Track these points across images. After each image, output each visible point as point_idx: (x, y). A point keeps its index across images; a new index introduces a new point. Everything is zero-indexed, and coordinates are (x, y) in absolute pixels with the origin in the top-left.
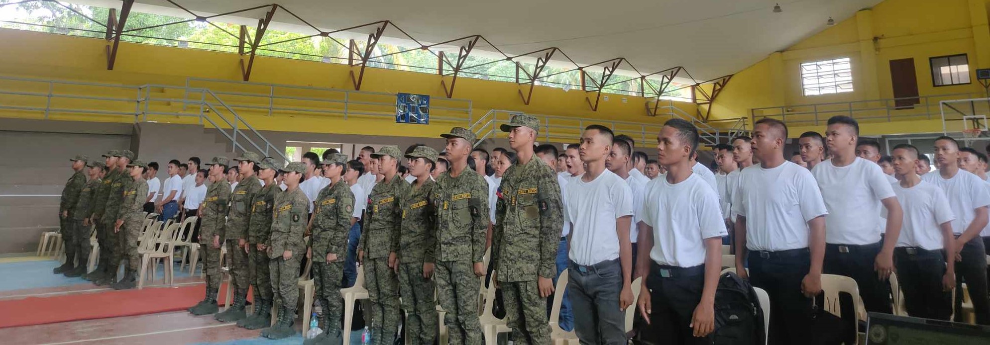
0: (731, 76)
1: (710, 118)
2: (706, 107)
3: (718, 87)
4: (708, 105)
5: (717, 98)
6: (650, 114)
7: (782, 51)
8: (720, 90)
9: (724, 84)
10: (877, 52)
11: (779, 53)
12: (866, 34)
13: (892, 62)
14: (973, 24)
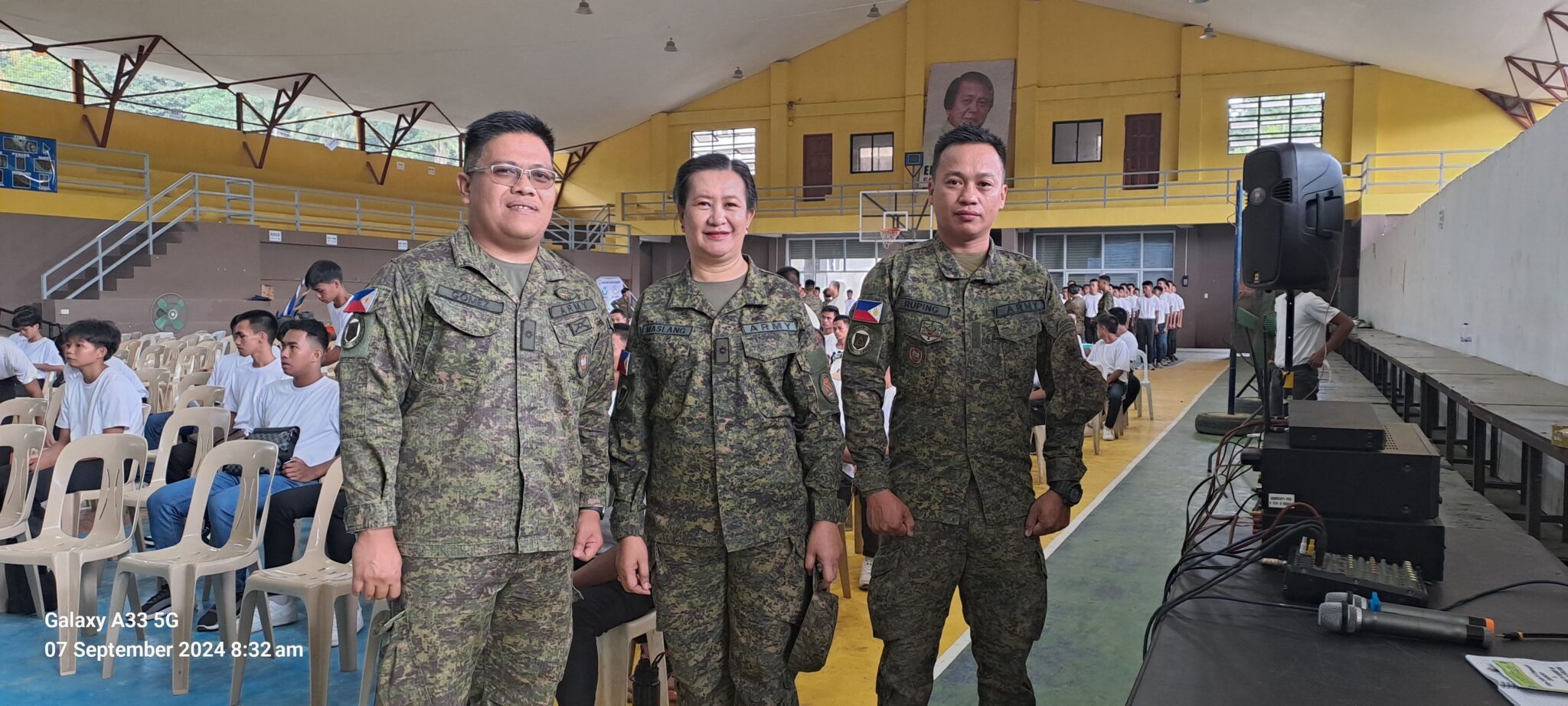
0: (595, 144)
3: (575, 159)
5: (574, 175)
7: (668, 112)
8: (578, 163)
9: (585, 155)
10: (791, 123)
11: (665, 114)
12: (780, 97)
13: (806, 137)
14: (907, 94)
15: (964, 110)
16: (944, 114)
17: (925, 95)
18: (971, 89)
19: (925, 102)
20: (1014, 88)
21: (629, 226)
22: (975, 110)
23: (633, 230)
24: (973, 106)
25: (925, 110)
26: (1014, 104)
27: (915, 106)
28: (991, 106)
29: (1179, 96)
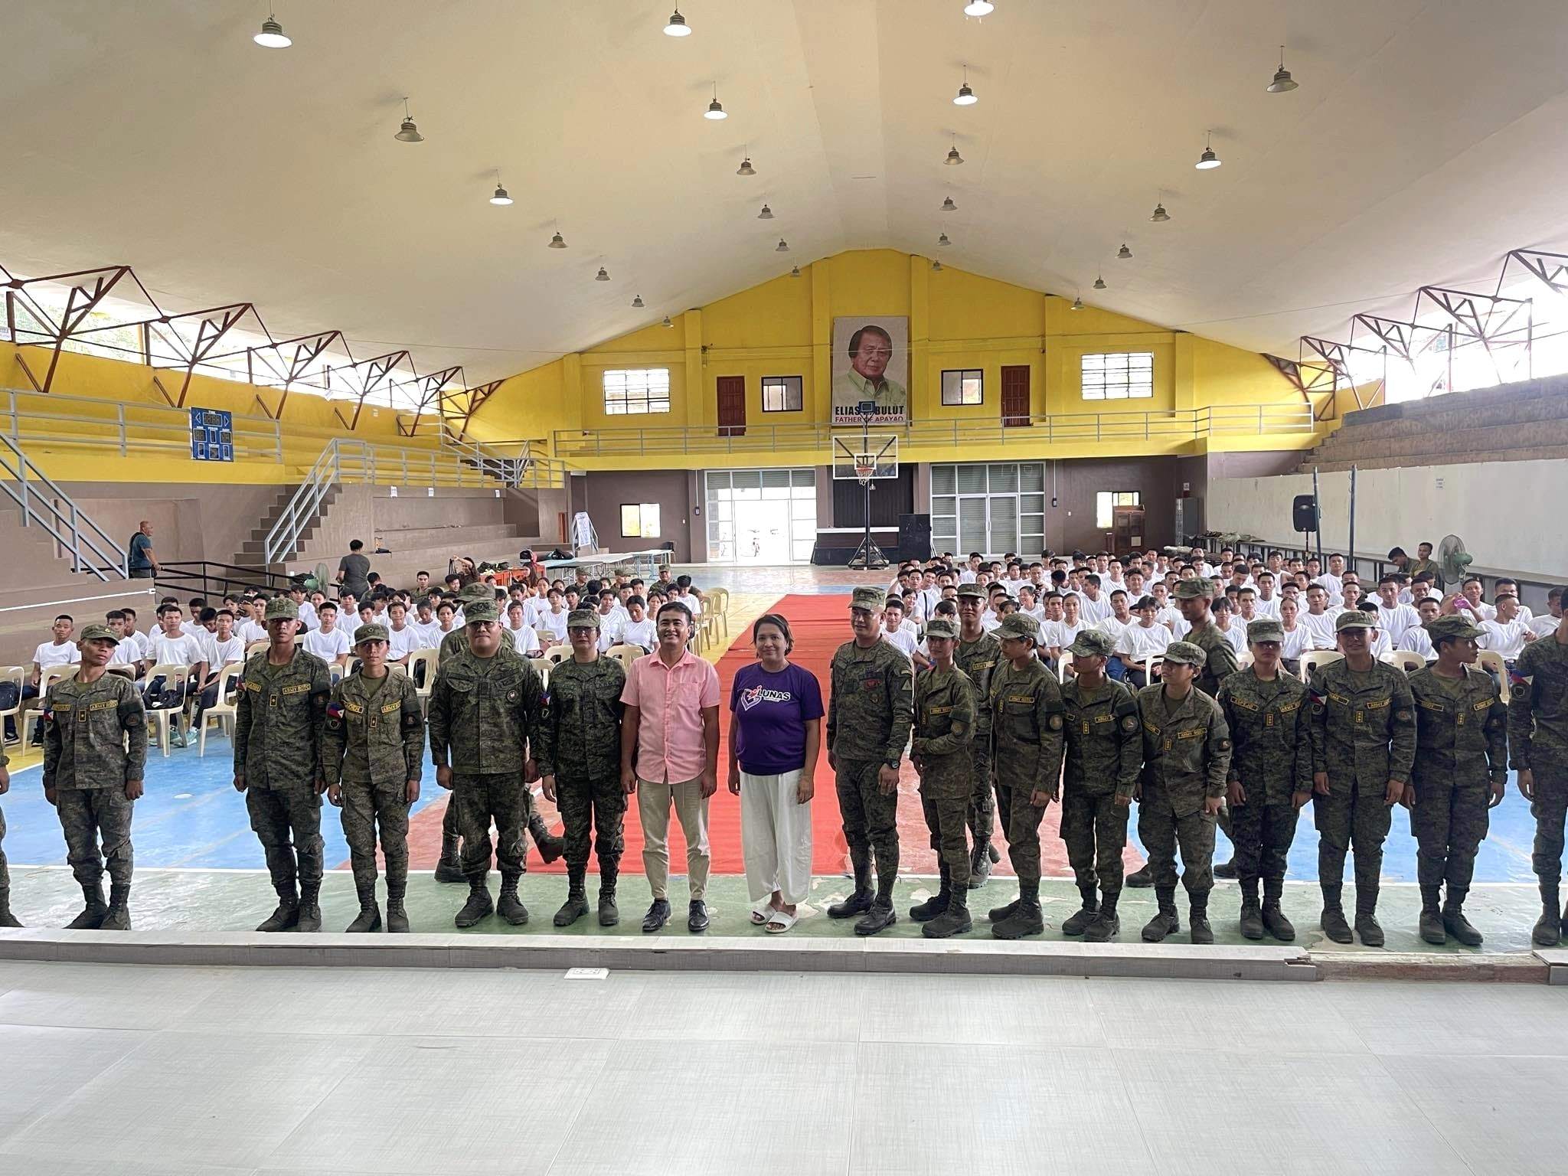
0: (501, 382)
1: (466, 440)
2: (461, 423)
3: (480, 395)
4: (464, 420)
5: (479, 411)
6: (403, 433)
7: (581, 353)
8: (483, 400)
9: (490, 393)
10: (705, 366)
11: (577, 355)
12: (694, 341)
13: (719, 379)
14: (814, 343)
15: (867, 358)
16: (849, 362)
17: (832, 345)
18: (871, 340)
19: (831, 350)
20: (909, 341)
21: (563, 462)
22: (876, 359)
23: (566, 465)
24: (874, 356)
25: (832, 357)
26: (910, 355)
27: (822, 354)
28: (890, 356)
29: (1044, 352)
